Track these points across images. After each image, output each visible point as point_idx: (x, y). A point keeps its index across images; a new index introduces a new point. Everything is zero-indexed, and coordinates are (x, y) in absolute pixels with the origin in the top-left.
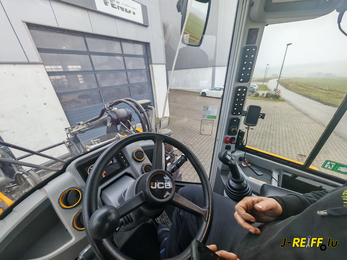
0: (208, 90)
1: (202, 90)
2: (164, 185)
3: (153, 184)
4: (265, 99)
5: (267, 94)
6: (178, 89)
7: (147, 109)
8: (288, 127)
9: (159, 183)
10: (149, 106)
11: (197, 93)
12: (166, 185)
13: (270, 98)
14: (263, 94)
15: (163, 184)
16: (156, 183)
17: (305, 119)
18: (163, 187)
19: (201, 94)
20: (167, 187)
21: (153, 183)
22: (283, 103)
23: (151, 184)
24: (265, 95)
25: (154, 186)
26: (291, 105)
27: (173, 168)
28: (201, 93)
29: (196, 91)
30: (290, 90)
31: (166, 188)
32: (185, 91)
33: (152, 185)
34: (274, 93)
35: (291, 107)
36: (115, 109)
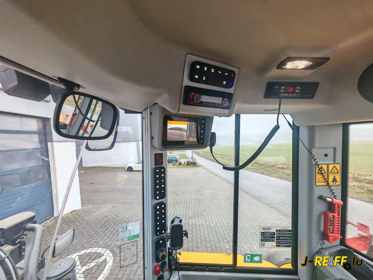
0: (134, 164)
1: (127, 165)
4: (187, 167)
5: (188, 162)
6: (96, 166)
7: (24, 232)
8: (209, 189)
10: (30, 225)
11: (122, 168)
13: (190, 165)
14: (185, 162)
17: (217, 179)
19: (126, 169)
22: (200, 168)
24: (186, 163)
26: (205, 169)
28: (127, 167)
29: (120, 166)
30: (201, 156)
32: (106, 168)
34: (191, 161)
35: (206, 170)
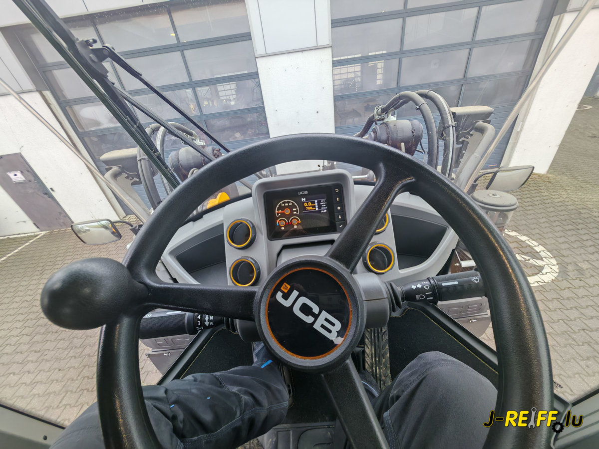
2: (316, 317)
3: (286, 291)
7: (471, 130)
9: (303, 300)
10: (480, 123)
12: (321, 320)
15: (316, 309)
16: (295, 293)
18: (309, 319)
20: (323, 326)
21: (289, 287)
23: (282, 288)
25: (286, 296)
27: (417, 288)
31: (317, 326)
33: (282, 292)
36: (392, 119)
